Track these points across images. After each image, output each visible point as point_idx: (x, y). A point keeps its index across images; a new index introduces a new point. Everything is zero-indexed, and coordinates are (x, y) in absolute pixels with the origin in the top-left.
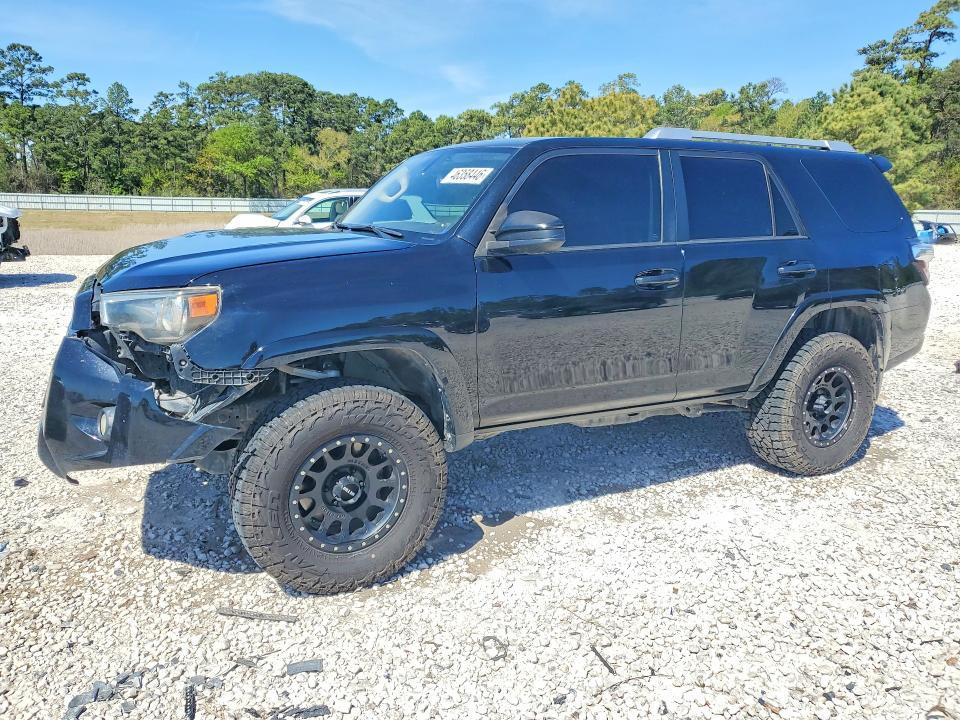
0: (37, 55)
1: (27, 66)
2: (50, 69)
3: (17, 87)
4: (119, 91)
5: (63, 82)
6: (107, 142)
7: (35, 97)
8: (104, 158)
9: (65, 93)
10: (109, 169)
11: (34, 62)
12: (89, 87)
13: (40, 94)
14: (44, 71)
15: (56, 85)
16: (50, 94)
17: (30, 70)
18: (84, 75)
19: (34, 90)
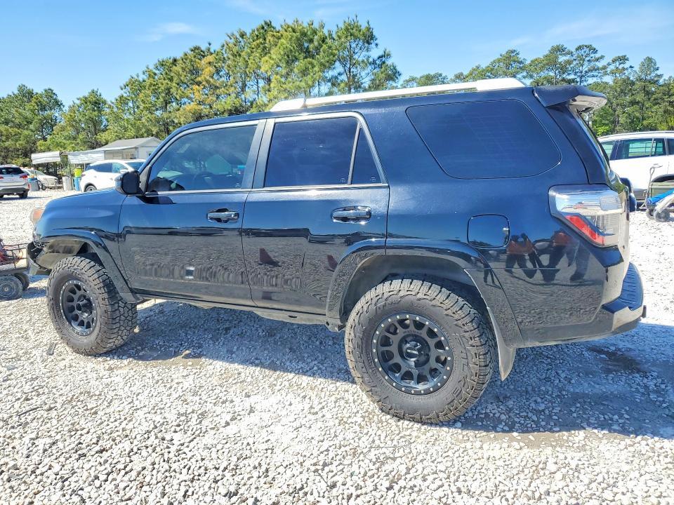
0: (595, 49)
1: (587, 59)
2: (602, 57)
3: (579, 74)
4: (649, 63)
5: (609, 64)
6: (633, 103)
7: (589, 79)
8: (629, 115)
9: (608, 72)
10: (632, 122)
11: (592, 55)
12: (627, 65)
13: (593, 76)
14: (597, 60)
15: (604, 68)
16: (600, 75)
17: (589, 61)
18: (625, 56)
19: (590, 74)
